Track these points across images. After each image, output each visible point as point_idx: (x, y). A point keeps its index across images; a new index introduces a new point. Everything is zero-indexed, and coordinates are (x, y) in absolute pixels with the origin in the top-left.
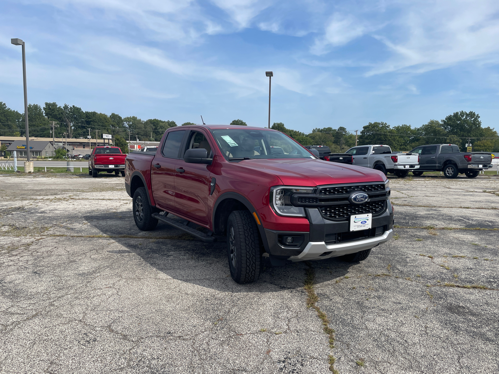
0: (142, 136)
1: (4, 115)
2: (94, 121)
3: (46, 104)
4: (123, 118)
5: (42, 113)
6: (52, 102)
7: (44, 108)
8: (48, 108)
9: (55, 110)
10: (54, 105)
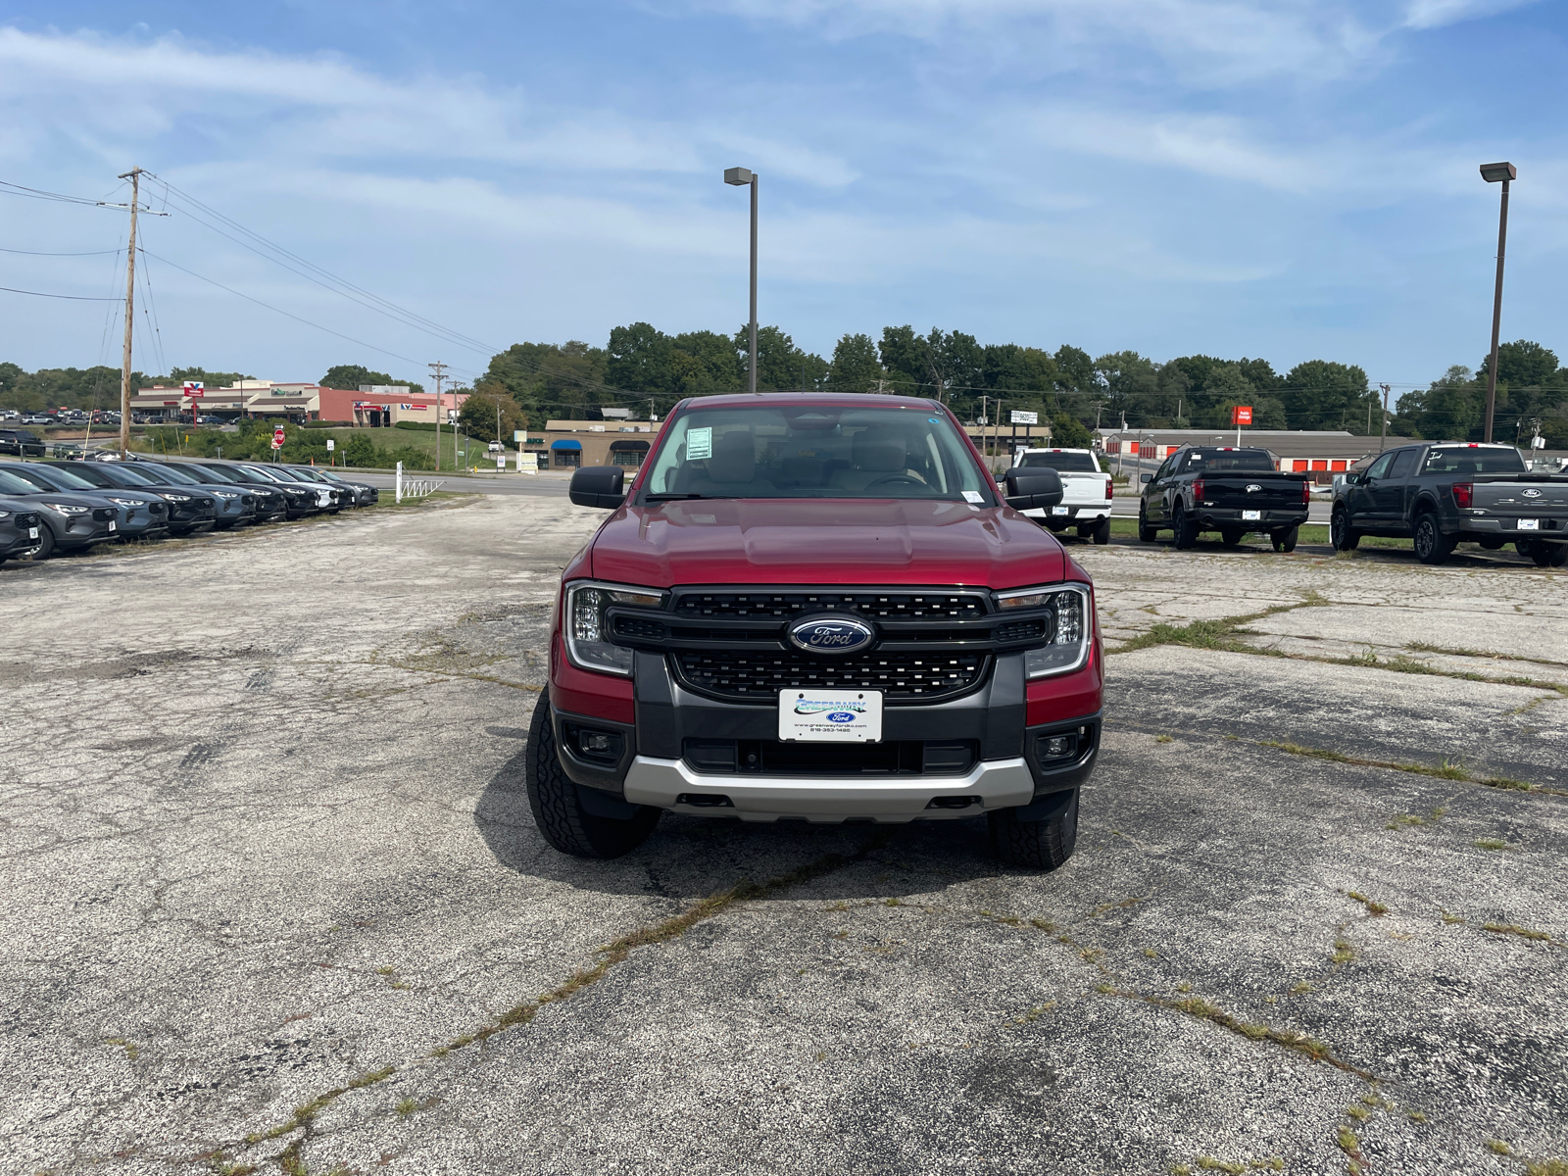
0: (1149, 412)
1: (788, 367)
2: (1007, 373)
3: (887, 332)
4: (1093, 360)
5: (876, 357)
6: (900, 326)
7: (880, 343)
8: (891, 344)
9: (907, 347)
10: (906, 332)
